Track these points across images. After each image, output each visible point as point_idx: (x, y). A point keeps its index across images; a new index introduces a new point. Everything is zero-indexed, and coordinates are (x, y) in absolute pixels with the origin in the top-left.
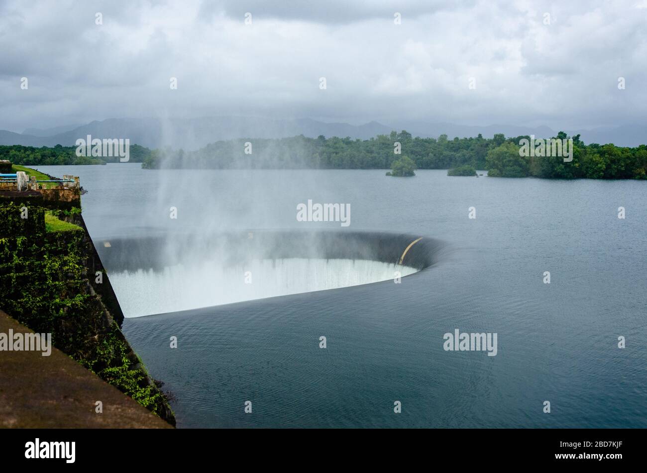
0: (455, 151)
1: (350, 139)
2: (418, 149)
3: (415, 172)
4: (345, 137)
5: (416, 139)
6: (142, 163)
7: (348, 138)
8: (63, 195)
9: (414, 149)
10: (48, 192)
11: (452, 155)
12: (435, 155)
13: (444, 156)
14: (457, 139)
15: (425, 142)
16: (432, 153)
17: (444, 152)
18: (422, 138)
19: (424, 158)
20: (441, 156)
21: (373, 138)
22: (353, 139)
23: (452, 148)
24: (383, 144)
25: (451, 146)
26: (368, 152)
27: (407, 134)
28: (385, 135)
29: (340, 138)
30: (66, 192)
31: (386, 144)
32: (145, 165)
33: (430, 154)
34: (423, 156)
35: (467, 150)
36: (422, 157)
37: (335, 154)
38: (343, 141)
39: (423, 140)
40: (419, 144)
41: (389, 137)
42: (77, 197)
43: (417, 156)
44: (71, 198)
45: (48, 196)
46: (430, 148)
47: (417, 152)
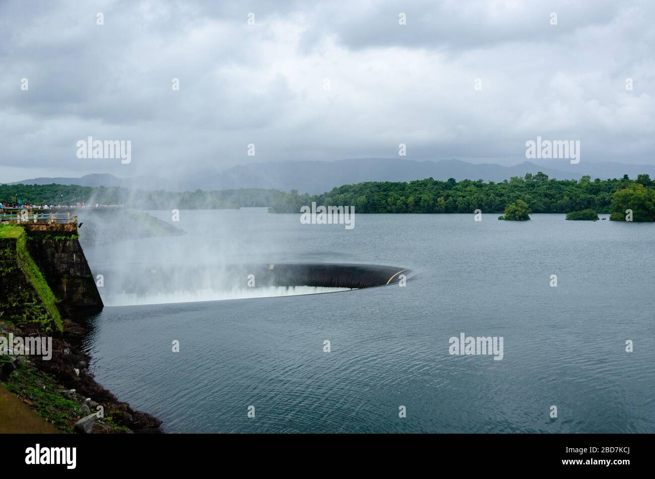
0: (594, 194)
1: (483, 182)
2: (553, 192)
3: (530, 215)
4: (478, 180)
5: (552, 181)
6: (268, 208)
7: (480, 181)
8: (67, 227)
9: (548, 192)
10: (58, 225)
11: (591, 198)
12: (571, 198)
13: (582, 199)
14: (598, 180)
15: (562, 184)
16: (567, 196)
17: (581, 195)
18: (558, 180)
19: (559, 202)
20: (578, 199)
21: (506, 181)
22: (486, 181)
23: (591, 191)
24: (515, 186)
25: (591, 188)
26: (497, 195)
27: (543, 175)
28: (519, 177)
29: (472, 180)
30: (69, 226)
31: (518, 186)
32: (270, 209)
33: (565, 197)
34: (557, 199)
35: (608, 192)
36: (557, 201)
37: (461, 198)
38: (475, 184)
39: (559, 182)
40: (554, 186)
41: (524, 179)
42: (75, 229)
43: (551, 199)
44: (71, 229)
45: (58, 228)
46: (566, 190)
47: (551, 195)
